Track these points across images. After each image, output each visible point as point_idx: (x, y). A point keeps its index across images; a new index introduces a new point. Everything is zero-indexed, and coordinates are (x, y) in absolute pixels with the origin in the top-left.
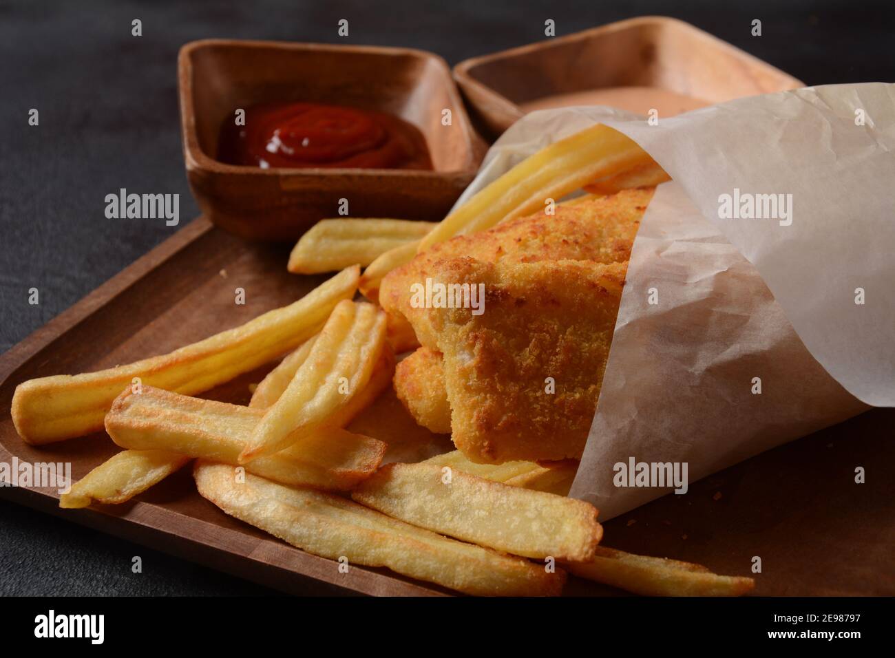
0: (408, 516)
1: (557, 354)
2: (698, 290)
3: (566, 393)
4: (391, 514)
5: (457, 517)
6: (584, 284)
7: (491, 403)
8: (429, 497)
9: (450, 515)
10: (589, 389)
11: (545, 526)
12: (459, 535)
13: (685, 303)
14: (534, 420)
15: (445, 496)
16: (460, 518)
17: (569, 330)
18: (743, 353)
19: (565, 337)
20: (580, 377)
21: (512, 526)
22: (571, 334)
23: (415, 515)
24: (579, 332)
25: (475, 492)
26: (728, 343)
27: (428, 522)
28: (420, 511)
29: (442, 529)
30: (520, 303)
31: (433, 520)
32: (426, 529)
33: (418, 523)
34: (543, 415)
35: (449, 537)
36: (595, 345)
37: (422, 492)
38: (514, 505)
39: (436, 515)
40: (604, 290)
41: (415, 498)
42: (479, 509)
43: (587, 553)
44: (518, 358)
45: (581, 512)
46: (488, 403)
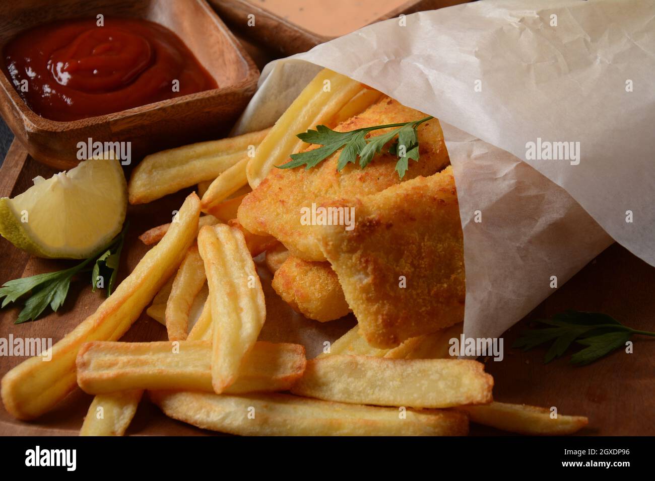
0: (338, 397)
1: (423, 258)
2: (507, 182)
3: (436, 286)
4: (325, 398)
5: (377, 389)
6: (428, 200)
7: (389, 307)
8: (350, 380)
9: (370, 389)
10: (451, 278)
11: (449, 383)
12: (382, 403)
13: (501, 196)
14: (420, 311)
15: (362, 376)
16: (380, 390)
17: (426, 238)
18: (548, 223)
19: (426, 244)
20: (443, 271)
21: (423, 389)
22: (428, 240)
23: (343, 394)
24: (433, 237)
25: (385, 369)
26: (536, 218)
27: (355, 398)
28: (346, 391)
29: (368, 401)
30: (389, 226)
31: (359, 396)
32: (356, 404)
33: (348, 400)
34: (425, 306)
35: (375, 406)
36: (446, 245)
37: (343, 377)
38: (418, 373)
39: (360, 392)
40: (442, 201)
41: (339, 382)
42: (392, 381)
43: (487, 396)
44: (398, 268)
45: (471, 368)
46: (387, 307)
